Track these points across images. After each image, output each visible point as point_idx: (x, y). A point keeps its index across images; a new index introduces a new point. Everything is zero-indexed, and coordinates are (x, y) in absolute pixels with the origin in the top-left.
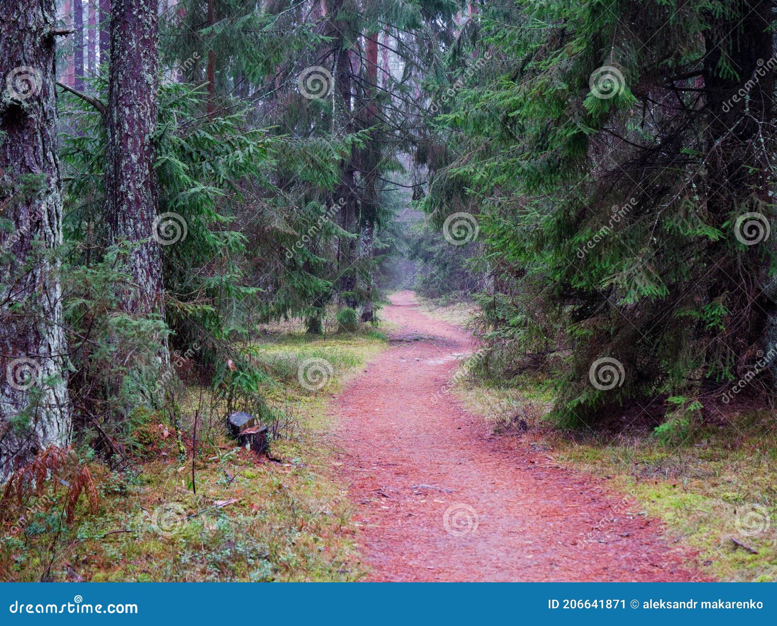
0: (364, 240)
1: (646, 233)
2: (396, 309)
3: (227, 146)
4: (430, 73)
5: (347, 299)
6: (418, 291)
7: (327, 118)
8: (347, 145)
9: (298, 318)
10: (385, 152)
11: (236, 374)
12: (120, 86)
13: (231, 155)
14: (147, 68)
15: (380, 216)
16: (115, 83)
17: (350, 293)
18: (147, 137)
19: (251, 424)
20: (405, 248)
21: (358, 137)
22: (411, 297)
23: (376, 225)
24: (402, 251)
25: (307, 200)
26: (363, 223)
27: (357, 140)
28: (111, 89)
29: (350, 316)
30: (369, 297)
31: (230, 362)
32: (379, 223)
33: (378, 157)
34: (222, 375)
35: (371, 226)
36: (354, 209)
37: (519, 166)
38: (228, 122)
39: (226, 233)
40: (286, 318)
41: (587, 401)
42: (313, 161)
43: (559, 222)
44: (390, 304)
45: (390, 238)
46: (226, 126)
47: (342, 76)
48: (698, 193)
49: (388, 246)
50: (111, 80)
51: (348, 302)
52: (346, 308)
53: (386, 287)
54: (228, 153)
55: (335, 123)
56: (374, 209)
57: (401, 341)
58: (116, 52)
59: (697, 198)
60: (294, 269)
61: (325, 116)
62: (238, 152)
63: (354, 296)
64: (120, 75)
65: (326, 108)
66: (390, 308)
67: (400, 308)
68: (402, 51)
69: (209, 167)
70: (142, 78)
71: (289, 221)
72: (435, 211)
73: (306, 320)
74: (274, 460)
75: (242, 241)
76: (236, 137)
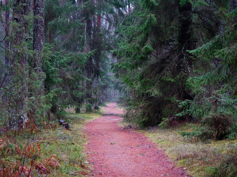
0: (95, 82)
1: (157, 80)
2: (108, 108)
3: (59, 58)
4: (117, 28)
5: (89, 101)
6: (118, 102)
7: (83, 41)
8: (88, 54)
9: (72, 108)
10: (102, 52)
11: (61, 111)
12: (36, 45)
13: (60, 61)
14: (42, 41)
15: (101, 74)
16: (35, 44)
17: (90, 99)
18: (42, 57)
19: (65, 122)
20: (112, 85)
21: (92, 52)
22: (115, 104)
23: (99, 77)
24: (111, 86)
25: (76, 69)
26: (95, 76)
27: (91, 53)
28: (33, 46)
29: (90, 106)
30: (96, 101)
31: (60, 109)
32: (100, 76)
33: (100, 54)
34: (58, 111)
35: (98, 77)
36: (92, 71)
37: (128, 64)
38: (60, 53)
39: (58, 79)
40: (68, 107)
41: (145, 120)
42: (79, 58)
43: (141, 77)
44: (106, 106)
45: (106, 81)
46: (59, 53)
47: (88, 28)
48: (170, 71)
49: (105, 84)
50: (34, 44)
51: (89, 102)
52: (88, 104)
53: (106, 101)
54: (59, 60)
55: (86, 43)
56: (99, 71)
57: (107, 115)
58: (35, 37)
59: (169, 72)
60: (73, 89)
61: (82, 41)
62: (62, 60)
63: (91, 100)
64: (36, 43)
65: (83, 39)
66: (106, 108)
67: (110, 108)
68: (108, 19)
69: (55, 63)
70: (41, 43)
71: (72, 76)
72: (116, 73)
73: (75, 109)
74: (70, 130)
75: (62, 81)
76: (61, 56)
